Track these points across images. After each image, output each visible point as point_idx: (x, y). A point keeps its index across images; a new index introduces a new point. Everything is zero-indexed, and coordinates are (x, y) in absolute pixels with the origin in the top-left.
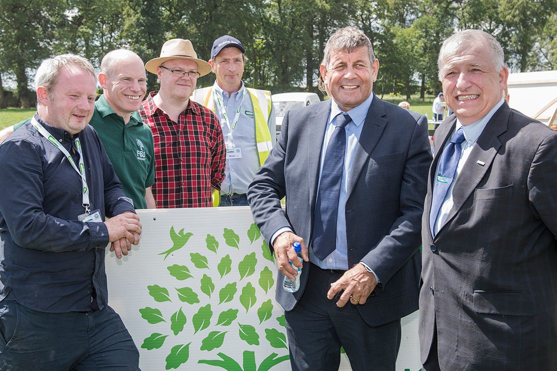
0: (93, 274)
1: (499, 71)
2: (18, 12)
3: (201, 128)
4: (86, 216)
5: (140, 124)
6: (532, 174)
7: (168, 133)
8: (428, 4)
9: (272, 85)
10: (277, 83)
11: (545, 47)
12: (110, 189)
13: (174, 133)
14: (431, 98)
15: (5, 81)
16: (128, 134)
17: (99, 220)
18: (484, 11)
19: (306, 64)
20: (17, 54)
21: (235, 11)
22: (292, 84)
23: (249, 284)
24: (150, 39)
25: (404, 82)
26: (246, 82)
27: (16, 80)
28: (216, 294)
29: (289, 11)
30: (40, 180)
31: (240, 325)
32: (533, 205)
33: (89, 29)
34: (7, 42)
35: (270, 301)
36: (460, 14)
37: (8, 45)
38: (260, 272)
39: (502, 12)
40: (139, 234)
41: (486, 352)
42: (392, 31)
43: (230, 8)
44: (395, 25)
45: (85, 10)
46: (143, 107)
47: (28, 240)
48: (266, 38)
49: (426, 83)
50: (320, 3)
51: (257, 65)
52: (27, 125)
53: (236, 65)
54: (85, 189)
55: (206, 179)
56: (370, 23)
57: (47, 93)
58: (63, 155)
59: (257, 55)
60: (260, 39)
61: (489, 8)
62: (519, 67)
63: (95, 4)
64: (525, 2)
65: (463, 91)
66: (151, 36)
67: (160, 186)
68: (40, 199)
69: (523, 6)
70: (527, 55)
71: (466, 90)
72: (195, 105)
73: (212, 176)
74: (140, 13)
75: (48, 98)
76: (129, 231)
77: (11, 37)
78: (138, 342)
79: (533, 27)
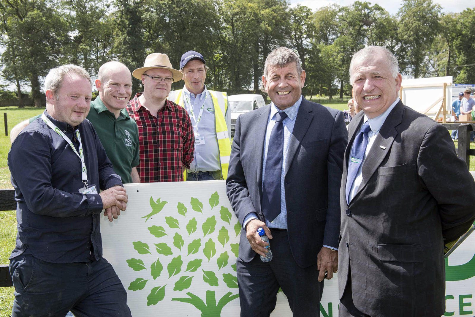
0: (91, 233)
1: (395, 77)
2: (32, 33)
3: (175, 121)
4: (85, 189)
5: (128, 119)
6: (421, 155)
7: (149, 125)
8: (345, 27)
9: (228, 89)
10: (231, 87)
11: (433, 59)
12: (104, 168)
13: (154, 125)
14: (348, 98)
15: (22, 86)
16: (118, 126)
17: (95, 192)
18: (387, 32)
19: (253, 73)
20: (31, 66)
21: (199, 32)
22: (243, 88)
23: (210, 240)
24: (134, 53)
25: (328, 86)
26: (208, 86)
27: (30, 86)
28: (185, 248)
29: (240, 32)
30: (48, 162)
31: (204, 271)
32: (421, 179)
33: (87, 46)
34: (24, 57)
35: (226, 252)
36: (369, 34)
37: (24, 59)
38: (219, 231)
39: (400, 33)
40: (126, 202)
41: (388, 290)
42: (318, 47)
43: (195, 30)
44: (321, 43)
45: (84, 32)
46: (131, 104)
47: (40, 208)
48: (223, 52)
49: (344, 87)
50: (264, 26)
51: (216, 73)
52: (38, 120)
53: (199, 73)
54: (84, 169)
55: (178, 160)
56: (302, 41)
57: (54, 95)
58: (66, 142)
59: (216, 66)
60: (218, 53)
61: (391, 30)
62: (413, 75)
63: (92, 27)
64: (418, 26)
65: (368, 93)
66: (135, 51)
67: (143, 165)
68: (49, 177)
69: (416, 29)
70: (419, 66)
71: (371, 92)
72: (171, 103)
73: (184, 158)
74: (126, 35)
75: (54, 98)
76: (119, 200)
77: (27, 52)
78: (126, 285)
79: (423, 44)
